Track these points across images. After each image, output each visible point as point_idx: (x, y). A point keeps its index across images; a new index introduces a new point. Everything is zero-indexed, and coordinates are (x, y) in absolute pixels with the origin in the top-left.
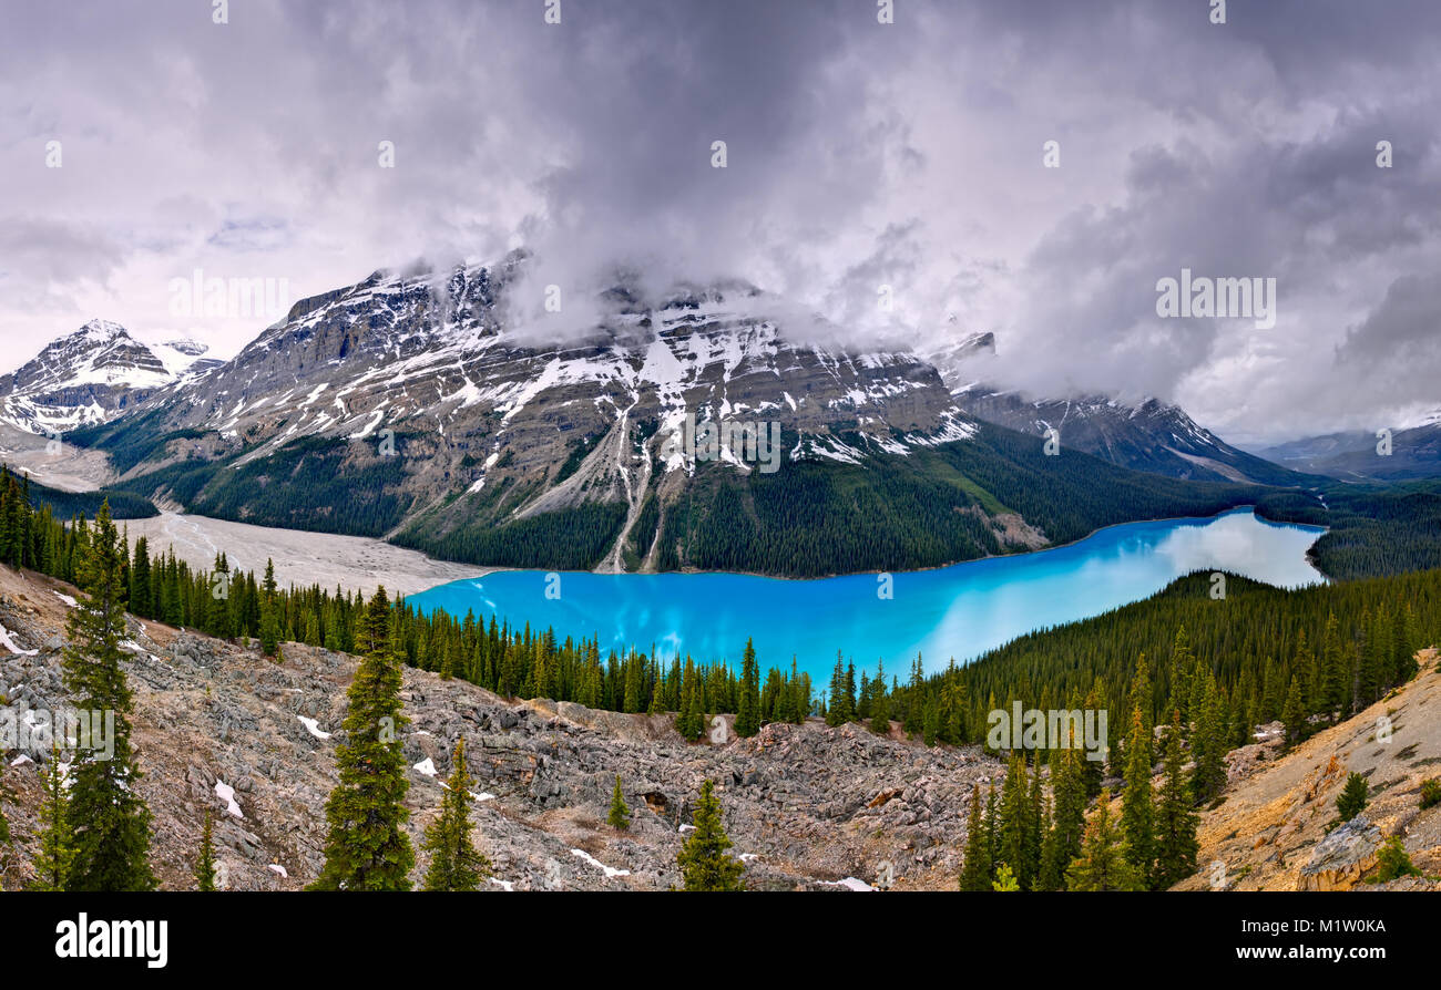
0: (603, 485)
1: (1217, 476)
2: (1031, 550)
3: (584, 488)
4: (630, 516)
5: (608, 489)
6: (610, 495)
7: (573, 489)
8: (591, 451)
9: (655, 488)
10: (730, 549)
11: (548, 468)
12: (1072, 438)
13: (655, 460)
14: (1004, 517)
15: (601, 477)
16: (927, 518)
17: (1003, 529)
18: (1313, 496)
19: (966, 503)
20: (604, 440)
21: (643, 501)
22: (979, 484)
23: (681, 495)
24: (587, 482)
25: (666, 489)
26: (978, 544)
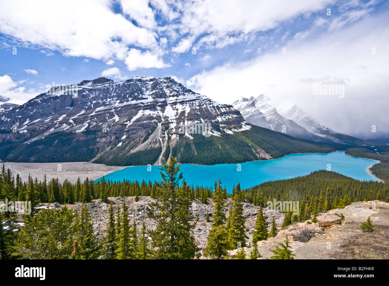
0: (155, 143)
2: (267, 159)
3: (150, 144)
4: (163, 151)
6: (157, 145)
7: (147, 144)
8: (152, 134)
9: (169, 143)
10: (188, 158)
11: (140, 139)
13: (168, 136)
14: (259, 150)
15: (155, 141)
16: (238, 150)
17: (259, 154)
19: (249, 146)
20: (155, 131)
21: (166, 147)
22: (252, 142)
23: (176, 145)
24: (151, 142)
25: (172, 143)
26: (252, 157)
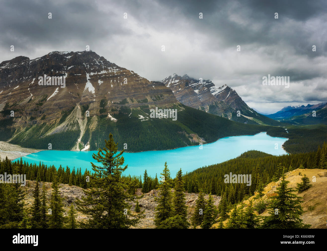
0: (73, 125)
1: (255, 122)
3: (67, 126)
4: (81, 134)
5: (74, 126)
6: (75, 128)
7: (64, 126)
8: (69, 115)
9: (88, 126)
11: (56, 120)
12: (212, 111)
14: (192, 135)
15: (72, 123)
16: (170, 134)
17: (192, 138)
18: (283, 129)
19: (181, 130)
20: (73, 112)
21: (85, 130)
22: (185, 125)
23: (96, 128)
24: (68, 124)
25: (92, 126)
26: (185, 142)
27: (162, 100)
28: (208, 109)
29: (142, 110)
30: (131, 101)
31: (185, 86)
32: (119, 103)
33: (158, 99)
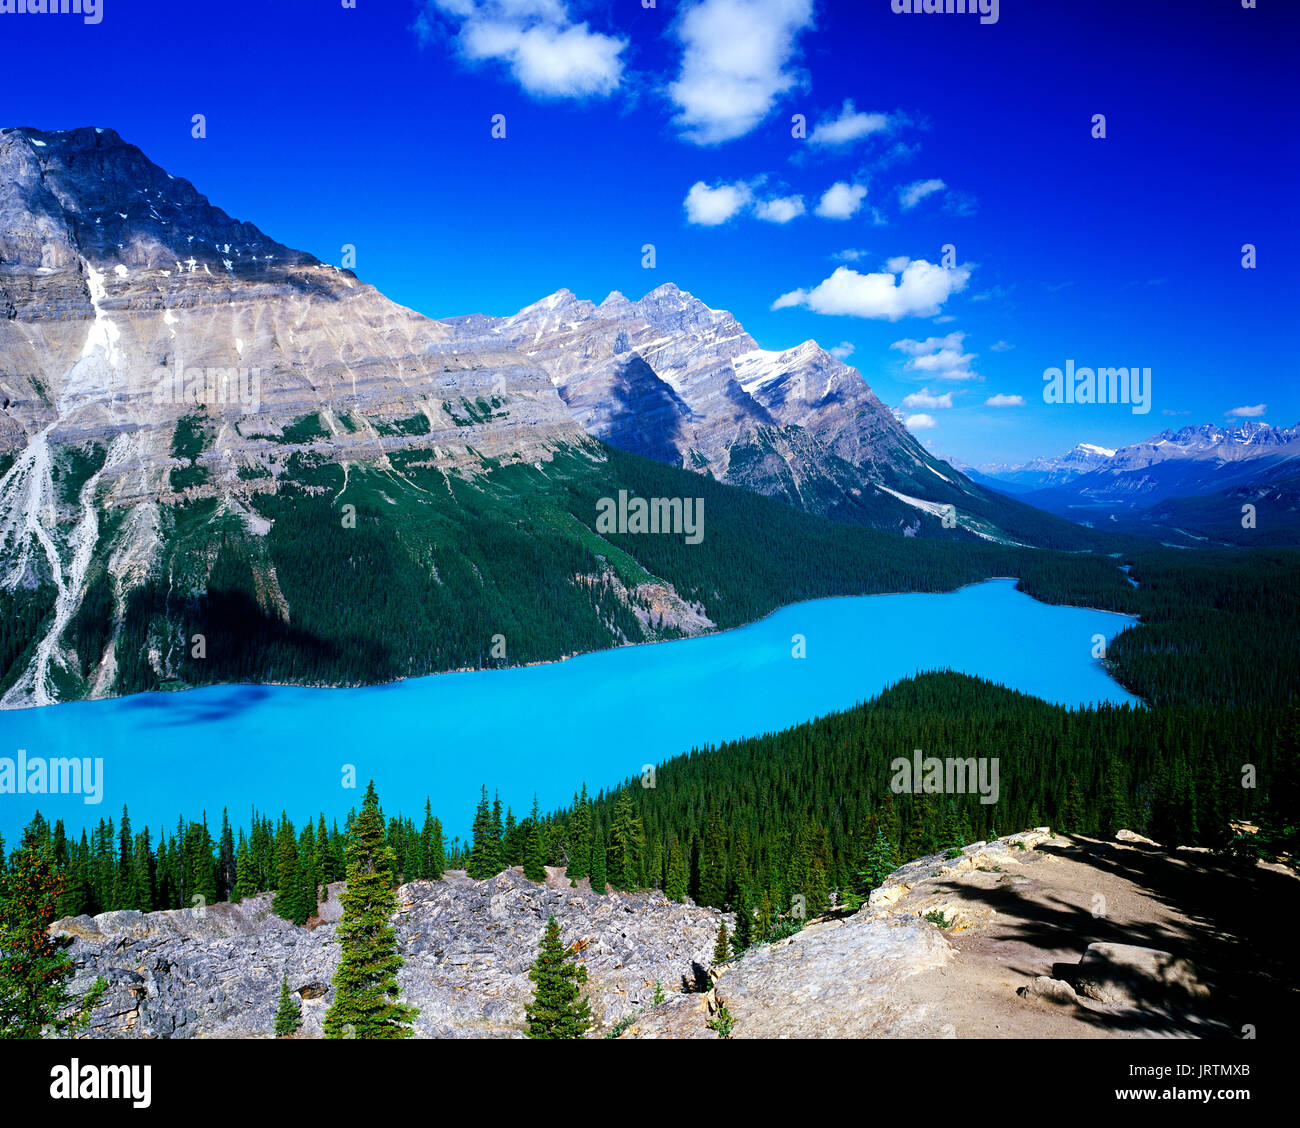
2: (686, 635)
4: (61, 606)
5: (19, 565)
6: (21, 575)
9: (106, 560)
12: (743, 474)
13: (101, 515)
14: (647, 589)
17: (646, 605)
18: (1111, 567)
19: (594, 568)
22: (614, 542)
23: (154, 571)
25: (126, 560)
26: (611, 627)
27: (500, 421)
28: (723, 464)
29: (398, 473)
30: (341, 424)
31: (612, 352)
32: (281, 433)
33: (482, 415)
